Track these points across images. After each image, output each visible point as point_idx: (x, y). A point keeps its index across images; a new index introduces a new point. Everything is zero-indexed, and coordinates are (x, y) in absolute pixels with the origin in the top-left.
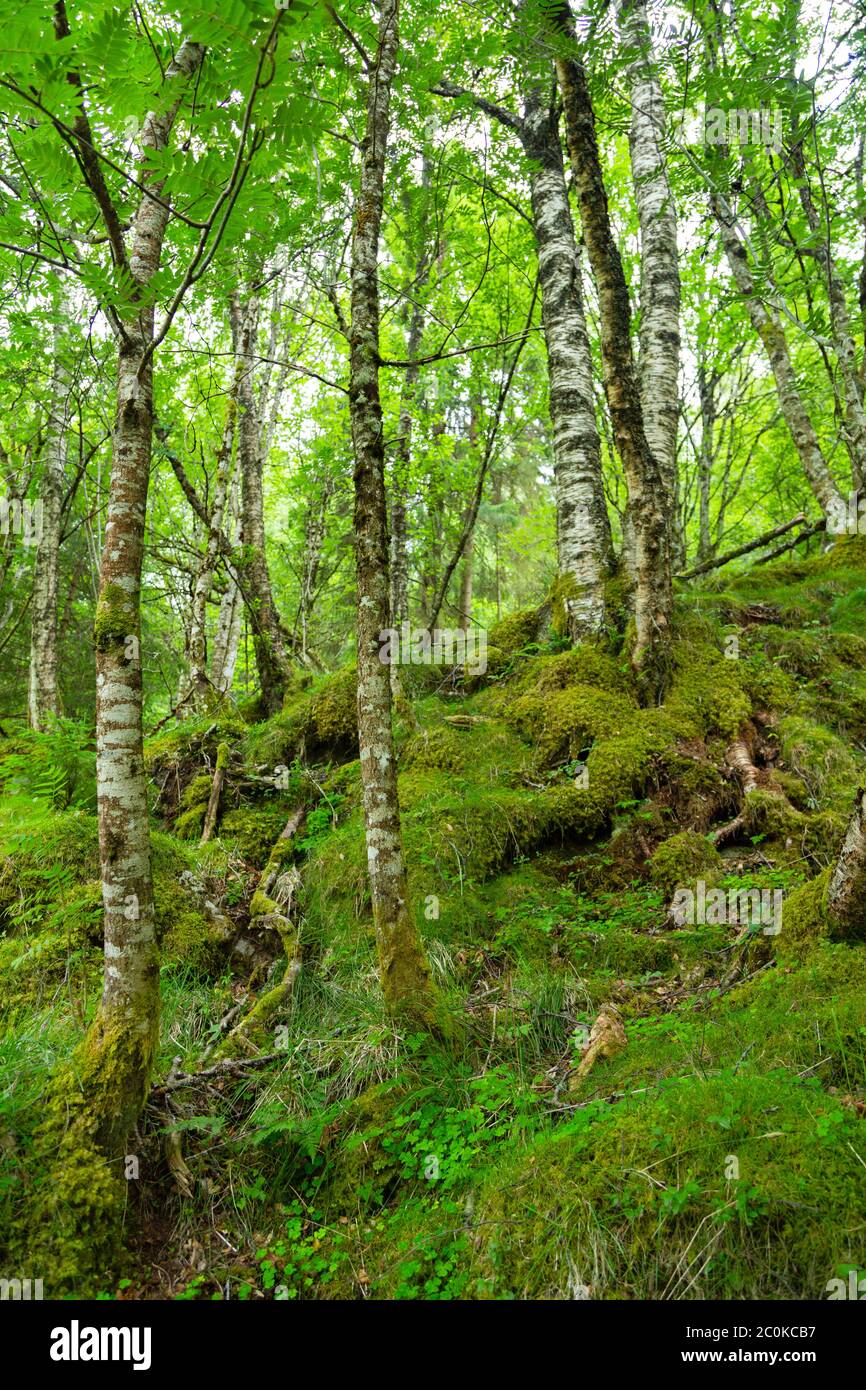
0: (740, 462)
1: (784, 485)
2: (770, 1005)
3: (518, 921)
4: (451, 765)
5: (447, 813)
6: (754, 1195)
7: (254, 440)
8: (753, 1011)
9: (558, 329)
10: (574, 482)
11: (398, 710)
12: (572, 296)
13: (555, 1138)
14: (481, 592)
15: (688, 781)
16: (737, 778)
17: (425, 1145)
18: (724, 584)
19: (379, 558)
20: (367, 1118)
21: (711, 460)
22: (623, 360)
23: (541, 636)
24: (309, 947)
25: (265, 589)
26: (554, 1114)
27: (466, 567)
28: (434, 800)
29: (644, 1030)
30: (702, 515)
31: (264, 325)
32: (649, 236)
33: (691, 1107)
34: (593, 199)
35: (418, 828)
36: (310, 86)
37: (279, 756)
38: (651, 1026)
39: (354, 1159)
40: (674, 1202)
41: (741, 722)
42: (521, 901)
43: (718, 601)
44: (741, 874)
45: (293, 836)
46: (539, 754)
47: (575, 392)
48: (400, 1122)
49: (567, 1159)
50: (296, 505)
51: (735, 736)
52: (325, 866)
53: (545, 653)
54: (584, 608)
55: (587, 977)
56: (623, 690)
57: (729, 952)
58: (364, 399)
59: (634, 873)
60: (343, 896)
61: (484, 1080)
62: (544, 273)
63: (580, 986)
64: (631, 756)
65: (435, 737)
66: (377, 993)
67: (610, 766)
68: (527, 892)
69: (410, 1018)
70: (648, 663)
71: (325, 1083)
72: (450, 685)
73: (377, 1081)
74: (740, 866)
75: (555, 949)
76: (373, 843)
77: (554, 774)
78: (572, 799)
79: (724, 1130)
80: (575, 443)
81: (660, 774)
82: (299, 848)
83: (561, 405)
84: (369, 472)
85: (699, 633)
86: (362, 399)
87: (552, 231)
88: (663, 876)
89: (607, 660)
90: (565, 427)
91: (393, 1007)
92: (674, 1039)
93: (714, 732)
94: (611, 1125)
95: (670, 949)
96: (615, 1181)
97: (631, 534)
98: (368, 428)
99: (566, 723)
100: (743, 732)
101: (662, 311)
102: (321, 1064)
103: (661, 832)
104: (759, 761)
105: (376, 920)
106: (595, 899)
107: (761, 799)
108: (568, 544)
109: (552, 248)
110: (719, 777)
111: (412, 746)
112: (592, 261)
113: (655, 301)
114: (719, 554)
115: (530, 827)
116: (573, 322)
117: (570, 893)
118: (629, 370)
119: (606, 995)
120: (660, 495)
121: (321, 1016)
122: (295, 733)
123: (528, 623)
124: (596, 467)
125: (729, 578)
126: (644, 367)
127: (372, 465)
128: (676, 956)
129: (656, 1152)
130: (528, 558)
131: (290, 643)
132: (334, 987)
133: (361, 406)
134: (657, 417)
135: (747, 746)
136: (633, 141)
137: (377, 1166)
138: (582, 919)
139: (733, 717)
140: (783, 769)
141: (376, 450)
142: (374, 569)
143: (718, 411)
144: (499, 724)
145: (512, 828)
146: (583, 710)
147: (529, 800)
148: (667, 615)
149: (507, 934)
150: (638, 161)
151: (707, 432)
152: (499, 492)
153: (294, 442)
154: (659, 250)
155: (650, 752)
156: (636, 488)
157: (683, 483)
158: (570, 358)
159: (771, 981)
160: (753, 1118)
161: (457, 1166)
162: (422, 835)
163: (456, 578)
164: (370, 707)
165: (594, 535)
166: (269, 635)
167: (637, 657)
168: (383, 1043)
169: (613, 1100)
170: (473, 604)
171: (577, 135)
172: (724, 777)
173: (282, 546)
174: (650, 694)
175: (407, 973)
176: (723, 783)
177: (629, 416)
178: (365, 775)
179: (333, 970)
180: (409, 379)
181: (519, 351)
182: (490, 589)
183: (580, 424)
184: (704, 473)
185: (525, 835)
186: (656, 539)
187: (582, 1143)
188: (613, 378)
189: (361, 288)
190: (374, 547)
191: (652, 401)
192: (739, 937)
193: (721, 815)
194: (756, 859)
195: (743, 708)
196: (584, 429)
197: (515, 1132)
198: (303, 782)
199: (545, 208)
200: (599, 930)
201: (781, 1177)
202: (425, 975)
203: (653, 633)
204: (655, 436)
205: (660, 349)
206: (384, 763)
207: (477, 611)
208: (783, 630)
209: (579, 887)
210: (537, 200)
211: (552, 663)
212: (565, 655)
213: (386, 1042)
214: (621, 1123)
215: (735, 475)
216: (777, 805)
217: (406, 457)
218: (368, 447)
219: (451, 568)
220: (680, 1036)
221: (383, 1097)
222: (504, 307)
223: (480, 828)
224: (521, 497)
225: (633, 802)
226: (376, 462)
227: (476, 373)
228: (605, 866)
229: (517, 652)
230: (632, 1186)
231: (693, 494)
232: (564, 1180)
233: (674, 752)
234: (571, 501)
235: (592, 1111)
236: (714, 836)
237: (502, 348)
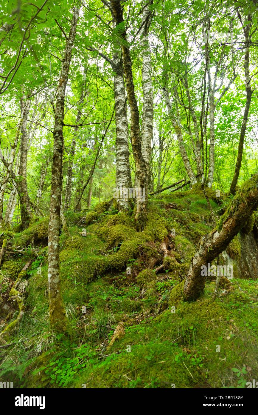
0: (169, 163)
1: (181, 170)
2: (166, 321)
3: (96, 296)
4: (79, 247)
5: (77, 262)
6: (156, 381)
7: (25, 144)
8: (161, 323)
9: (119, 121)
10: (121, 165)
11: (64, 230)
12: (124, 112)
13: (99, 367)
14: (94, 195)
15: (149, 254)
16: (163, 253)
17: (59, 372)
18: (162, 197)
19: (59, 183)
20: (41, 364)
21: (161, 162)
22: (136, 132)
23: (110, 209)
24: (28, 306)
25: (25, 190)
26: (100, 359)
27: (90, 187)
28: (73, 258)
29: (130, 330)
30: (159, 177)
31: (32, 109)
32: (146, 98)
33: (140, 354)
34: (130, 86)
35: (67, 267)
36: (50, 41)
37: (25, 243)
38: (132, 329)
39: (35, 378)
40: (133, 384)
41: (164, 237)
42: (98, 290)
43: (160, 202)
44: (162, 281)
45: (26, 269)
46: (107, 245)
47: (123, 139)
48: (51, 364)
49: (103, 373)
50: (38, 165)
51: (163, 241)
52: (36, 280)
53: (111, 214)
54: (122, 202)
55: (115, 314)
56: (132, 226)
57: (157, 305)
58: (58, 135)
59: (132, 281)
60: (41, 289)
61: (80, 349)
62: (117, 104)
63: (113, 317)
64: (133, 246)
65: (75, 239)
66: (48, 321)
67: (127, 249)
68: (100, 287)
69: (58, 329)
70: (140, 219)
71: (28, 352)
72: (81, 223)
73: (45, 351)
74: (162, 279)
75: (107, 305)
76: (50, 272)
77: (110, 251)
78: (115, 259)
79: (149, 361)
80: (122, 154)
81: (141, 252)
82: (28, 274)
83: (119, 142)
84: (57, 157)
85: (154, 211)
86: (57, 135)
87: (119, 93)
88: (140, 282)
89: (128, 217)
90: (120, 149)
91: (53, 326)
92: (139, 332)
93: (157, 239)
94: (117, 361)
95: (140, 305)
96: (116, 379)
97: (137, 181)
98: (58, 144)
99: (115, 235)
100: (165, 240)
101: (148, 119)
102: (27, 346)
103: (140, 269)
104: (169, 248)
105: (49, 297)
106: (120, 289)
107: (168, 259)
108: (119, 183)
109: (119, 98)
110: (158, 253)
111: (68, 241)
112: (129, 103)
113: (147, 116)
114: (163, 188)
115: (102, 267)
116: (123, 119)
117: (113, 287)
118: (138, 134)
119: (121, 319)
120: (145, 170)
121: (30, 329)
122: (30, 236)
123: (106, 205)
124: (128, 161)
125: (164, 195)
126: (143, 134)
127: (59, 155)
128: (142, 307)
129: (130, 369)
130: (109, 186)
131: (33, 207)
132: (35, 320)
133: (56, 137)
134: (146, 149)
135: (166, 244)
136: (143, 72)
137: (43, 380)
138: (115, 296)
139: (162, 235)
140: (175, 251)
141: (60, 150)
142: (57, 186)
143: (164, 148)
144: (95, 235)
145: (96, 267)
146: (120, 232)
147: (102, 258)
148: (146, 205)
149: (92, 301)
150: (144, 77)
151: (161, 154)
152: (102, 166)
153: (39, 145)
154: (148, 102)
155: (138, 245)
156: (138, 168)
157: (154, 167)
158: (122, 129)
159: (167, 314)
160: (158, 356)
161: (68, 378)
162: (68, 269)
163: (86, 190)
164: (52, 229)
165: (126, 181)
166: (26, 205)
167: (137, 217)
168: (49, 338)
169: (119, 353)
170: (92, 198)
171: (127, 68)
172: (159, 253)
173: (33, 177)
174: (140, 228)
175: (58, 314)
176: (159, 254)
177: (137, 147)
178: (49, 251)
179: (35, 314)
180: (76, 130)
181: (109, 125)
182: (97, 194)
183: (124, 148)
184: (159, 165)
185: (101, 269)
186: (143, 183)
187: (107, 368)
188: (133, 136)
189: (59, 102)
190: (57, 180)
191: (144, 144)
192: (160, 300)
193: (157, 264)
194: (166, 277)
195: (165, 233)
196: (125, 150)
197: (88, 365)
198: (32, 252)
199: (117, 86)
200: (120, 299)
201: (164, 374)
202: (64, 315)
203: (141, 210)
204: (145, 154)
205: (147, 130)
206: (56, 247)
207: (93, 200)
208: (177, 211)
209: (116, 286)
210: (116, 84)
211: (112, 217)
212: (116, 215)
213: (50, 337)
214: (120, 360)
215: (168, 166)
216: (173, 261)
217: (73, 153)
218: (58, 149)
219: (85, 187)
220: (141, 331)
221: (47, 356)
222: (105, 113)
223: (86, 267)
224: (108, 167)
225: (133, 260)
226: (60, 154)
227: (96, 130)
228: (124, 279)
229: (102, 214)
230: (122, 380)
231: (156, 170)
232: (101, 380)
233: (145, 245)
234: (120, 170)
235: (111, 357)
236: (155, 270)
237: (103, 124)
